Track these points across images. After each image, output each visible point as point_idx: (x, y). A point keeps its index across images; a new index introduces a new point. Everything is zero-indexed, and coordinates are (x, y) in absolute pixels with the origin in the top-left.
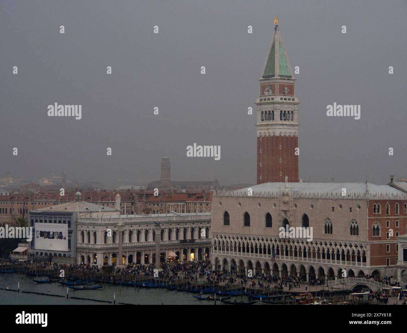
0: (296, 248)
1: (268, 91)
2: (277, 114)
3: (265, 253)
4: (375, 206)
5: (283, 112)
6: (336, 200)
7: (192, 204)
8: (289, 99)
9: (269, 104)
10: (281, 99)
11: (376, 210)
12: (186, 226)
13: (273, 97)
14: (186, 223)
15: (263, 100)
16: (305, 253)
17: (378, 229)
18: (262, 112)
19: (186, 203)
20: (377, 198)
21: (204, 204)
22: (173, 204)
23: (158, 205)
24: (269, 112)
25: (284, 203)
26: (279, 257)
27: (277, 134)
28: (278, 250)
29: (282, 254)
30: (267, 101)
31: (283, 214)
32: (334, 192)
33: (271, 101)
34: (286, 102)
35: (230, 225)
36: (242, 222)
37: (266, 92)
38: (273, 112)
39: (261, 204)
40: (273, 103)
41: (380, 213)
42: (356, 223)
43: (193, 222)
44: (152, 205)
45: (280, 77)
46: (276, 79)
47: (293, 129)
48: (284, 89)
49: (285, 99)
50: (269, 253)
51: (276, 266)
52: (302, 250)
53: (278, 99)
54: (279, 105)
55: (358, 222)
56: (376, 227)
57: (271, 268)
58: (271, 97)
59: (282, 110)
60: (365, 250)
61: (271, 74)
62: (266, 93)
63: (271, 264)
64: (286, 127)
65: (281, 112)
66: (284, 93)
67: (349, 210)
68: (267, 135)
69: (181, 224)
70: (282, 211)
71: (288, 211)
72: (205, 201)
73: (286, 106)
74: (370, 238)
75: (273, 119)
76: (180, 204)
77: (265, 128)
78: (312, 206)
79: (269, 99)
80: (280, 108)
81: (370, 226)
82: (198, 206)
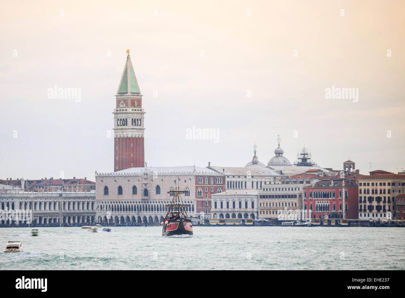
0: (152, 206)
1: (123, 104)
2: (130, 121)
3: (132, 210)
4: (199, 179)
5: (134, 120)
6: (177, 176)
7: (68, 187)
8: (138, 110)
9: (123, 114)
10: (133, 110)
11: (200, 181)
12: (70, 200)
13: (126, 108)
14: (70, 198)
15: (119, 110)
16: (158, 208)
17: (201, 192)
18: (118, 119)
19: (63, 186)
20: (200, 174)
21: (77, 187)
22: (54, 187)
23: (43, 188)
24: (124, 119)
25: (145, 179)
26: (141, 213)
27: (130, 136)
28: (141, 208)
29: (144, 210)
30: (121, 112)
31: (144, 186)
32: (176, 172)
33: (125, 111)
34: (136, 113)
35: (109, 195)
36: (117, 192)
37: (121, 104)
38: (126, 119)
39: (130, 180)
40: (127, 113)
41: (202, 183)
42: (188, 189)
43: (74, 198)
44: (38, 188)
45: (131, 94)
46: (128, 95)
47: (140, 132)
48: (134, 103)
49: (135, 110)
50: (135, 210)
51: (139, 218)
52: (156, 207)
53: (130, 110)
54: (131, 115)
55: (189, 188)
56: (200, 191)
57: (136, 219)
58: (125, 109)
59: (133, 118)
60: (193, 204)
61: (124, 92)
62: (121, 106)
63: (136, 217)
64: (136, 130)
65: (132, 119)
66: (135, 106)
67: (184, 181)
68: (122, 136)
69: (67, 199)
70: (144, 184)
71: (147, 184)
72: (78, 184)
73: (136, 115)
74: (196, 197)
75: (127, 125)
76: (59, 187)
77: (120, 131)
78: (162, 180)
79: (123, 110)
80: (131, 117)
81: (196, 191)
82: (73, 188)
